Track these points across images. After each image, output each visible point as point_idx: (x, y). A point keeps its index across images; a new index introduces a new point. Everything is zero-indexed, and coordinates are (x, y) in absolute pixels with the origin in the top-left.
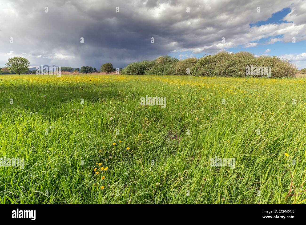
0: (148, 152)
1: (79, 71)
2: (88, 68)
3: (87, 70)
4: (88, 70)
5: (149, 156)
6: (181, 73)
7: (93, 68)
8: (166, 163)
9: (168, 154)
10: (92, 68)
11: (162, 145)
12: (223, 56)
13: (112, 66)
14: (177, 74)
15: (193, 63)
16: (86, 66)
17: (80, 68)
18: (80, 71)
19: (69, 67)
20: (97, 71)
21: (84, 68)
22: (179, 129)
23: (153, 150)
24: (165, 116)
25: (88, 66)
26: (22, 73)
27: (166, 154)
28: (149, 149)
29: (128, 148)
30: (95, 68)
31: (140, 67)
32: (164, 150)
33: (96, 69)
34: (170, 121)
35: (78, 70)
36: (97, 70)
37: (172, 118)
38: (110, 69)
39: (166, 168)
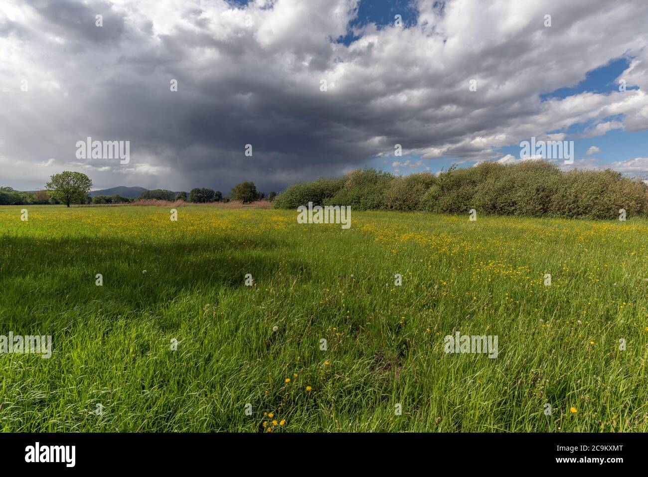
0: (341, 397)
1: (186, 197)
2: (204, 191)
3: (203, 197)
4: (205, 196)
5: (343, 404)
6: (400, 205)
7: (216, 191)
8: (373, 417)
9: (376, 402)
10: (213, 192)
11: (365, 383)
12: (487, 170)
13: (255, 188)
14: (392, 207)
15: (426, 184)
16: (201, 188)
17: (188, 191)
18: (189, 199)
19: (167, 191)
20: (222, 198)
21: (197, 191)
22: (395, 350)
23: (349, 393)
24: (370, 320)
25: (206, 188)
26: (72, 203)
27: (372, 400)
28: (344, 391)
29: (309, 388)
30: (218, 192)
31: (314, 191)
32: (369, 394)
33: (221, 194)
34: (379, 331)
35: (183, 196)
36: (223, 196)
37: (383, 327)
38: (250, 195)
39: (372, 427)
